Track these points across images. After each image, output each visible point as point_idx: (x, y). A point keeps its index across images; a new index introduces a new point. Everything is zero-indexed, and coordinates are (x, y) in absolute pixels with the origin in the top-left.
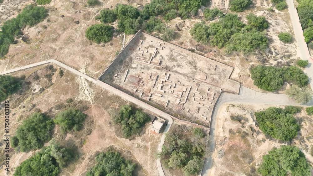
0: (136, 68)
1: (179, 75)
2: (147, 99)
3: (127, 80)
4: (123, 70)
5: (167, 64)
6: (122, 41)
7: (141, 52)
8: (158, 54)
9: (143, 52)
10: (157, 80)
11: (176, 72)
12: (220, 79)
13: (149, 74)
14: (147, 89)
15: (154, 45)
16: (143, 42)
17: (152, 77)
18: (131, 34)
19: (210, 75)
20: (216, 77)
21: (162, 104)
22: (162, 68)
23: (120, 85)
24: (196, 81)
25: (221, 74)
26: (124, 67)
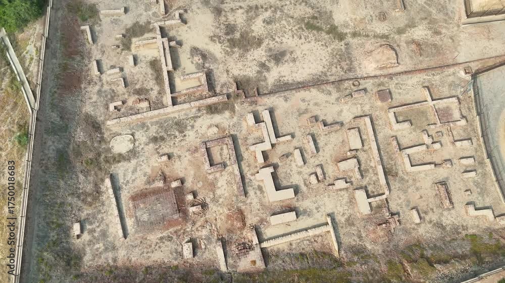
0: (133, 153)
1: (302, 94)
2: (254, 262)
3: (130, 222)
4: (89, 188)
5: (236, 72)
6: (12, 71)
7: (111, 75)
8: (180, 50)
9: (122, 69)
10: (239, 158)
11: (283, 87)
12: (437, 33)
13: (196, 150)
14: (229, 217)
15: (142, 21)
16: (97, 28)
17: (215, 152)
18: (26, 22)
19: (396, 37)
20: (420, 33)
21: (317, 246)
22: (229, 96)
23: (115, 260)
24: (368, 84)
25: (430, 14)
26: (86, 173)
